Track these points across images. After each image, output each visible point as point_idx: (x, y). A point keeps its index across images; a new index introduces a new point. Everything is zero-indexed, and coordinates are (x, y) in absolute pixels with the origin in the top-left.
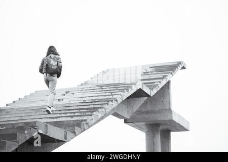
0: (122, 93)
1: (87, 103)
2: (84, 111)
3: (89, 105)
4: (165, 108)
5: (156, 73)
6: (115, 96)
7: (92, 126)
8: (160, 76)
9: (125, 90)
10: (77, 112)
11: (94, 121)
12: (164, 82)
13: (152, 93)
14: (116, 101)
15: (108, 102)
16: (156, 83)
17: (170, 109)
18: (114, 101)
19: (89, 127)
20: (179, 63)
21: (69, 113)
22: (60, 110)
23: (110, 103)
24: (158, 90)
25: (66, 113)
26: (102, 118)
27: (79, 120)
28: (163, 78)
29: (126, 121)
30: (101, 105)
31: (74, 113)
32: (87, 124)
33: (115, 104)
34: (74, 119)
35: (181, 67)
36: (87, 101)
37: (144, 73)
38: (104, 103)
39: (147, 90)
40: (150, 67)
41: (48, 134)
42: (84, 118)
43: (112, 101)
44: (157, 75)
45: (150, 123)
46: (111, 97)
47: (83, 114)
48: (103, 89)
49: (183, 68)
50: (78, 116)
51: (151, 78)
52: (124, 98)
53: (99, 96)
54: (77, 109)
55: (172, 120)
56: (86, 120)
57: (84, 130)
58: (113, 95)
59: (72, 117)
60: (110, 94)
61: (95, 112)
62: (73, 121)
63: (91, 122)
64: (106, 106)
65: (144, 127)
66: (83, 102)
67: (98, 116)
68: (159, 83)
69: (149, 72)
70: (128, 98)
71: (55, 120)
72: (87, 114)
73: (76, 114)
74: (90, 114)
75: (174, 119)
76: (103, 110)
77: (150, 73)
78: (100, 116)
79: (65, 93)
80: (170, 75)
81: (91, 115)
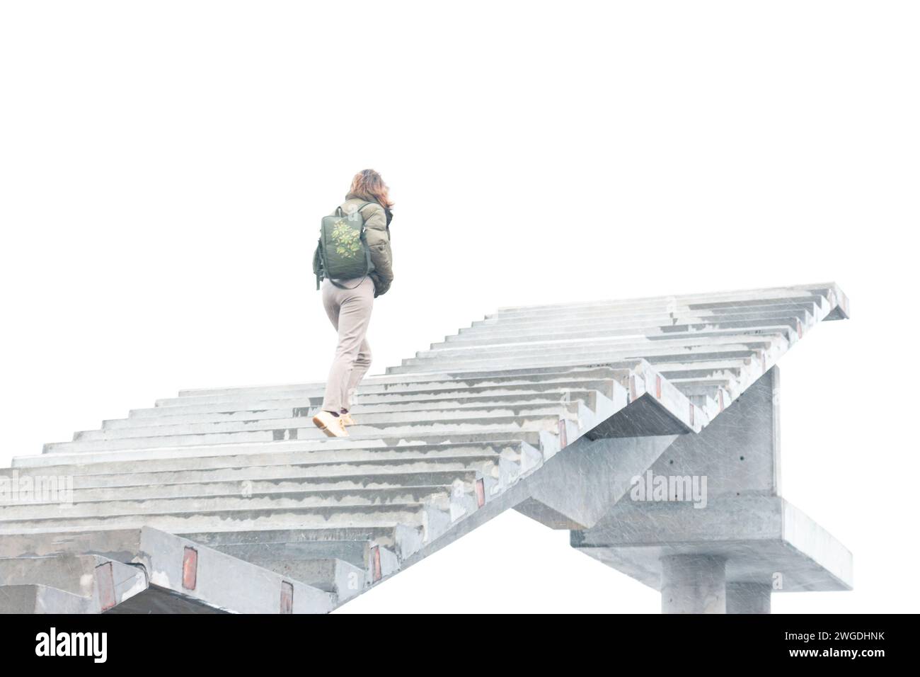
0: (563, 413)
1: (402, 449)
2: (385, 486)
3: (411, 461)
4: (751, 487)
5: (717, 330)
6: (529, 426)
7: (417, 557)
8: (736, 343)
9: (581, 402)
10: (353, 493)
11: (427, 537)
12: (752, 372)
13: (698, 416)
14: (538, 446)
15: (498, 449)
16: (717, 376)
17: (774, 495)
18: (526, 447)
19: (405, 565)
20: (820, 293)
21: (316, 494)
22: (277, 482)
23: (508, 456)
24: (727, 403)
25: (299, 496)
26: (470, 523)
27: (361, 530)
28: (748, 354)
29: (578, 540)
30: (466, 461)
31: (339, 495)
32: (392, 549)
33: (527, 461)
34: (340, 522)
35: (827, 307)
36: (402, 443)
37: (664, 329)
38: (477, 452)
39: (675, 403)
40: (694, 307)
41: (196, 595)
42: (385, 521)
43: (516, 447)
44: (722, 340)
45: (684, 549)
46: (513, 427)
47: (378, 502)
48: (479, 390)
49: (838, 313)
50: (353, 510)
51: (695, 351)
52: (574, 435)
53: (458, 422)
54: (355, 479)
55: (781, 541)
56: (388, 532)
57: (379, 578)
58: (520, 421)
59: (327, 512)
60: (510, 414)
61: (434, 496)
62: (332, 532)
63: (410, 541)
64: (485, 469)
65: (657, 567)
66: (384, 445)
67: (447, 511)
68: (728, 376)
69: (685, 327)
70: (590, 436)
71: (248, 525)
72: (398, 501)
73: (349, 501)
74: (409, 501)
75: (788, 537)
76: (475, 486)
77: (692, 331)
78: (457, 512)
79: (308, 404)
80: (781, 341)
81: (415, 509)
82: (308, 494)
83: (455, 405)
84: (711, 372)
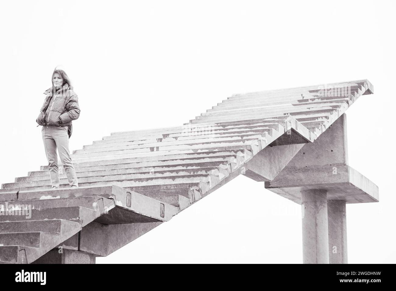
0: (259, 137)
1: (199, 153)
2: (194, 167)
3: (204, 158)
4: (336, 162)
5: (320, 101)
6: (247, 143)
7: (207, 193)
8: (327, 106)
9: (266, 133)
10: (183, 170)
11: (211, 186)
12: (334, 117)
13: (313, 136)
14: (250, 151)
15: (236, 152)
16: (320, 120)
17: (345, 165)
18: (246, 151)
19: (203, 196)
20: (361, 84)
21: (169, 171)
23: (239, 154)
24: (324, 130)
25: (162, 172)
26: (226, 180)
27: (187, 184)
28: (332, 110)
29: (268, 185)
30: (224, 157)
31: (177, 171)
32: (199, 191)
33: (247, 157)
34: (178, 181)
35: (364, 90)
36: (199, 151)
37: (299, 101)
38: (228, 154)
39: (303, 131)
40: (311, 92)
41: (132, 209)
42: (195, 180)
43: (242, 151)
44: (322, 105)
45: (310, 188)
46: (241, 144)
47: (192, 174)
48: (227, 129)
49: (368, 92)
50: (183, 177)
51: (311, 110)
52: (264, 146)
53: (220, 142)
54: (183, 165)
55: (348, 183)
56: (197, 184)
57: (195, 201)
58: (244, 141)
59: (173, 178)
60: (240, 138)
61: (213, 171)
62: (176, 185)
63: (205, 188)
64: (232, 160)
65: (300, 195)
66: (193, 152)
67: (218, 176)
68: (324, 119)
69: (307, 100)
70: (271, 145)
71: (145, 184)
72: (199, 173)
73: (181, 174)
74: (204, 172)
75: (351, 181)
76: (228, 166)
77: (310, 101)
78: (222, 176)
79: (162, 137)
80: (345, 104)
81: (206, 176)
82: (165, 172)
83: (219, 135)
84: (317, 118)
